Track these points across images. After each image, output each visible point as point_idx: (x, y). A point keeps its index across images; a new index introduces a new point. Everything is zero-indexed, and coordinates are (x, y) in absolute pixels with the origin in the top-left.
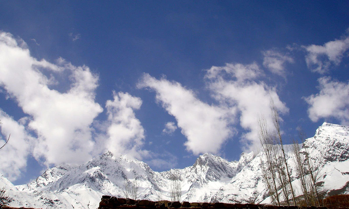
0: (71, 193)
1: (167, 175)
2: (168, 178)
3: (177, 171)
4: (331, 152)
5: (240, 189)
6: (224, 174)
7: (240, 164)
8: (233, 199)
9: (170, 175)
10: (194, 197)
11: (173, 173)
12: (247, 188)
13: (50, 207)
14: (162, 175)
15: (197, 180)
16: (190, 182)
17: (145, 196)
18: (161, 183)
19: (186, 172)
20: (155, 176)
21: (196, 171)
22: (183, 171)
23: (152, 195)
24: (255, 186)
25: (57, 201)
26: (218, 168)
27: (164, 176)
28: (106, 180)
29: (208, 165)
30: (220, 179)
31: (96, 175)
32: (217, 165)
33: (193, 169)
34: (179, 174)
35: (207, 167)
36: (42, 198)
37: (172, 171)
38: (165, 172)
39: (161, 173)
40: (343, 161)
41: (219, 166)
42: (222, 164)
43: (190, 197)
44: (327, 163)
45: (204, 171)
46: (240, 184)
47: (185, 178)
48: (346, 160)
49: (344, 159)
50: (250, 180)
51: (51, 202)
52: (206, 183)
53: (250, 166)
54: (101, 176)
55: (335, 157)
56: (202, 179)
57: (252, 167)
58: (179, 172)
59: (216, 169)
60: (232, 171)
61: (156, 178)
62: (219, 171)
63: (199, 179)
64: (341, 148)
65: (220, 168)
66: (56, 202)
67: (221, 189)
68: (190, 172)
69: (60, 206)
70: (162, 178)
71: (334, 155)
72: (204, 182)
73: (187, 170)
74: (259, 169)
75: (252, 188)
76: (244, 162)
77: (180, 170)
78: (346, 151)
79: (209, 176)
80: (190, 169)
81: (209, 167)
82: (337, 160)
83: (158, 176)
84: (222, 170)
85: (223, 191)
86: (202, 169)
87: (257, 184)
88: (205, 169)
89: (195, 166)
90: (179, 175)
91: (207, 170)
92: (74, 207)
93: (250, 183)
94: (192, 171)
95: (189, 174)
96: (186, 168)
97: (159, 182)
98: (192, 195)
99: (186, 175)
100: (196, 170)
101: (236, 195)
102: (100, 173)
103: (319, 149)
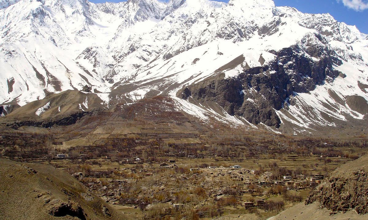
0: (22, 41)
1: (102, 7)
2: (102, 10)
3: (112, 5)
4: (223, 29)
5: (156, 40)
6: (153, 15)
7: (168, 7)
8: (146, 50)
9: (104, 8)
10: (120, 37)
11: (107, 7)
12: (161, 40)
13: (10, 57)
14: (98, 7)
15: (126, 21)
16: (122, 17)
17: (79, 32)
18: (96, 15)
19: (120, 7)
20: (91, 8)
21: (128, 8)
22: (117, 5)
23: (85, 31)
24: (168, 38)
25: (13, 51)
26: (148, 8)
27: (99, 7)
28: (47, 16)
29: (139, 5)
30: (148, 19)
31: (38, 12)
32: (148, 5)
33: (126, 5)
34: (113, 7)
35: (138, 7)
36: (3, 50)
37: (107, 4)
38: (101, 5)
39: (97, 4)
40: (228, 39)
41: (149, 6)
42: (152, 4)
43: (116, 37)
44: (216, 38)
45: (134, 10)
46: (156, 35)
47: (118, 12)
48: (231, 39)
49: (229, 38)
50: (165, 32)
51: (10, 53)
52: (133, 23)
53: (172, 16)
54: (43, 12)
55: (224, 35)
56: (131, 20)
57: (173, 17)
58: (113, 6)
59: (146, 9)
60: (160, 12)
61: (91, 10)
62: (148, 11)
63: (128, 20)
64: (232, 27)
65: (150, 8)
66: (13, 53)
67: (140, 38)
68: (123, 7)
69: (16, 55)
70: (97, 10)
71: (223, 33)
72: (131, 23)
73: (121, 5)
74: (176, 22)
75: (165, 40)
76: (172, 6)
77: (114, 5)
78: (234, 31)
79: (137, 17)
80: (123, 4)
81: (139, 8)
82: (225, 37)
83: (94, 7)
84: (151, 10)
85: (141, 40)
86: (134, 8)
87: (170, 37)
88: (136, 9)
89: (128, 2)
90: (113, 9)
91: (137, 10)
92: (25, 55)
93: (164, 36)
94: (124, 7)
95: (121, 9)
96: (120, 3)
97: (94, 14)
98: (118, 36)
99: (119, 10)
100: (129, 6)
101: (149, 46)
102: (42, 9)
103: (217, 23)
